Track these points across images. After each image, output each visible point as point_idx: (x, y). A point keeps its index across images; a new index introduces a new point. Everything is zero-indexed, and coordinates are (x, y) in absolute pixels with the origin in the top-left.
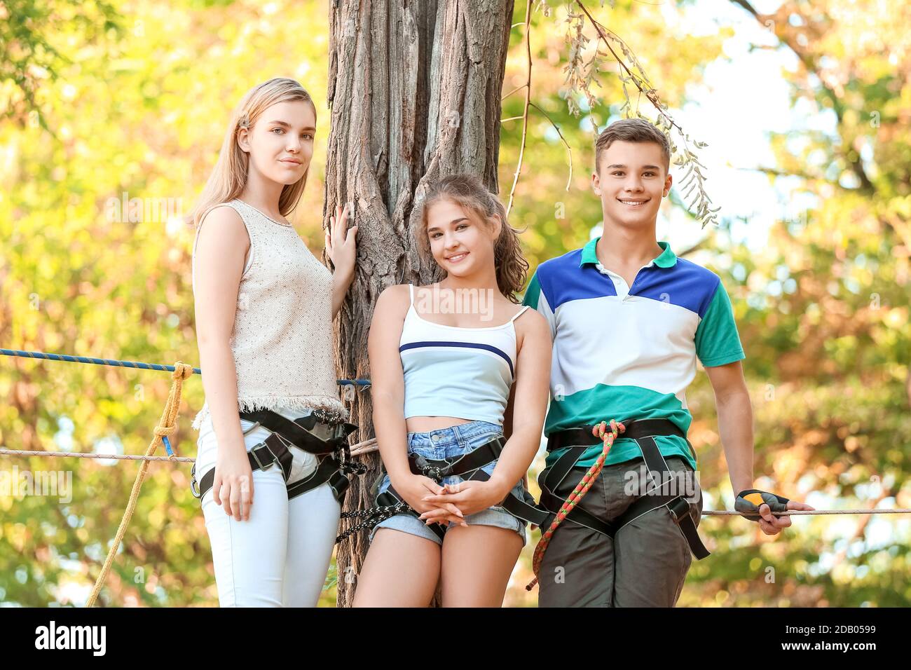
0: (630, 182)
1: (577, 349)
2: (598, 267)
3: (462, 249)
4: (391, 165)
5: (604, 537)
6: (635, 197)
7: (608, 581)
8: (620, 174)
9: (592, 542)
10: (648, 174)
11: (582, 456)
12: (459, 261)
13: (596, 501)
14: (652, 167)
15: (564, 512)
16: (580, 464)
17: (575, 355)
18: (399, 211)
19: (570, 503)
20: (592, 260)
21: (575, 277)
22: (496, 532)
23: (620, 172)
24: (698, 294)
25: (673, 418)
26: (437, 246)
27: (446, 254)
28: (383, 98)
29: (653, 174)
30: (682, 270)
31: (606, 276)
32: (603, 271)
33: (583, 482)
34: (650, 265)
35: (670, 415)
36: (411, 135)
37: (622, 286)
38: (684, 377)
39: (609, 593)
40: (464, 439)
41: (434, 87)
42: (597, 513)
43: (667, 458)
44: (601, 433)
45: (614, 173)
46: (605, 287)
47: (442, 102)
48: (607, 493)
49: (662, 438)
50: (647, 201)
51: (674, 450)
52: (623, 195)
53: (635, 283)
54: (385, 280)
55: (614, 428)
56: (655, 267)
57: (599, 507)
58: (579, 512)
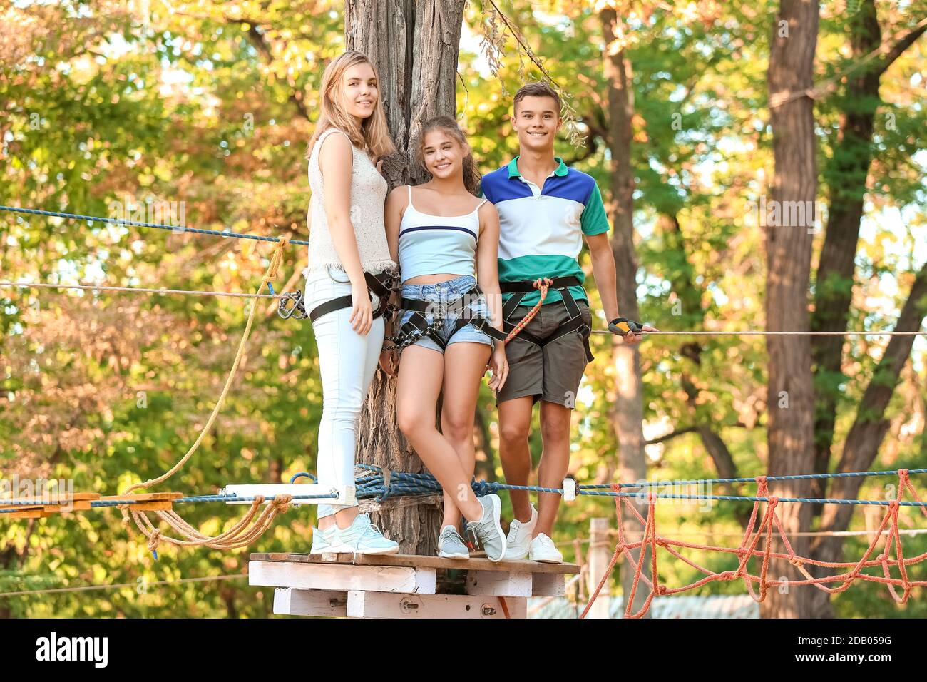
0: (536, 121)
1: (510, 231)
2: (521, 178)
3: (447, 161)
4: (391, 108)
5: (538, 349)
6: (539, 130)
7: (541, 375)
8: (529, 116)
9: (532, 351)
10: (546, 117)
11: (523, 299)
12: (444, 169)
13: (536, 327)
14: (549, 112)
15: (513, 333)
16: (523, 304)
17: (509, 235)
18: (401, 138)
19: (518, 328)
20: (516, 174)
21: (506, 184)
22: (479, 346)
23: (529, 115)
24: (582, 192)
25: (578, 276)
26: (430, 159)
27: (436, 164)
28: (386, 65)
29: (550, 117)
30: (572, 177)
31: (525, 184)
32: (524, 181)
33: (528, 316)
34: (553, 175)
35: (576, 273)
36: (402, 89)
37: (536, 190)
38: (576, 248)
39: (541, 381)
40: (456, 288)
41: (416, 58)
42: (535, 334)
43: (576, 301)
44: (539, 285)
45: (525, 116)
46: (525, 191)
47: (423, 69)
48: (543, 323)
49: (572, 288)
50: (545, 134)
51: (581, 296)
52: (531, 130)
53: (544, 187)
54: (395, 183)
55: (547, 283)
56: (556, 176)
57: (536, 330)
58: (524, 333)
